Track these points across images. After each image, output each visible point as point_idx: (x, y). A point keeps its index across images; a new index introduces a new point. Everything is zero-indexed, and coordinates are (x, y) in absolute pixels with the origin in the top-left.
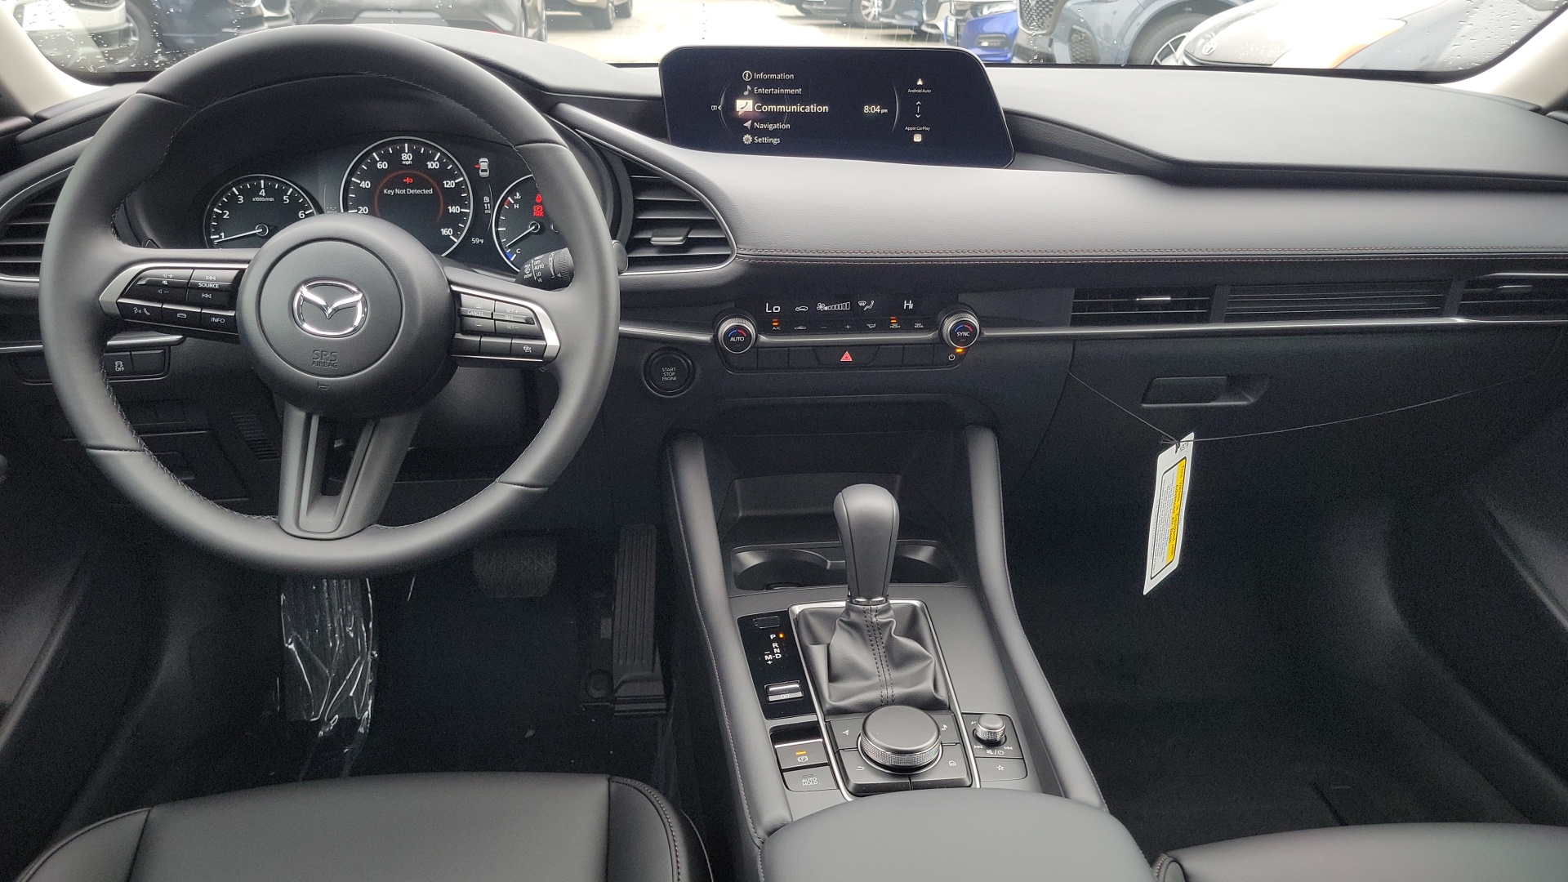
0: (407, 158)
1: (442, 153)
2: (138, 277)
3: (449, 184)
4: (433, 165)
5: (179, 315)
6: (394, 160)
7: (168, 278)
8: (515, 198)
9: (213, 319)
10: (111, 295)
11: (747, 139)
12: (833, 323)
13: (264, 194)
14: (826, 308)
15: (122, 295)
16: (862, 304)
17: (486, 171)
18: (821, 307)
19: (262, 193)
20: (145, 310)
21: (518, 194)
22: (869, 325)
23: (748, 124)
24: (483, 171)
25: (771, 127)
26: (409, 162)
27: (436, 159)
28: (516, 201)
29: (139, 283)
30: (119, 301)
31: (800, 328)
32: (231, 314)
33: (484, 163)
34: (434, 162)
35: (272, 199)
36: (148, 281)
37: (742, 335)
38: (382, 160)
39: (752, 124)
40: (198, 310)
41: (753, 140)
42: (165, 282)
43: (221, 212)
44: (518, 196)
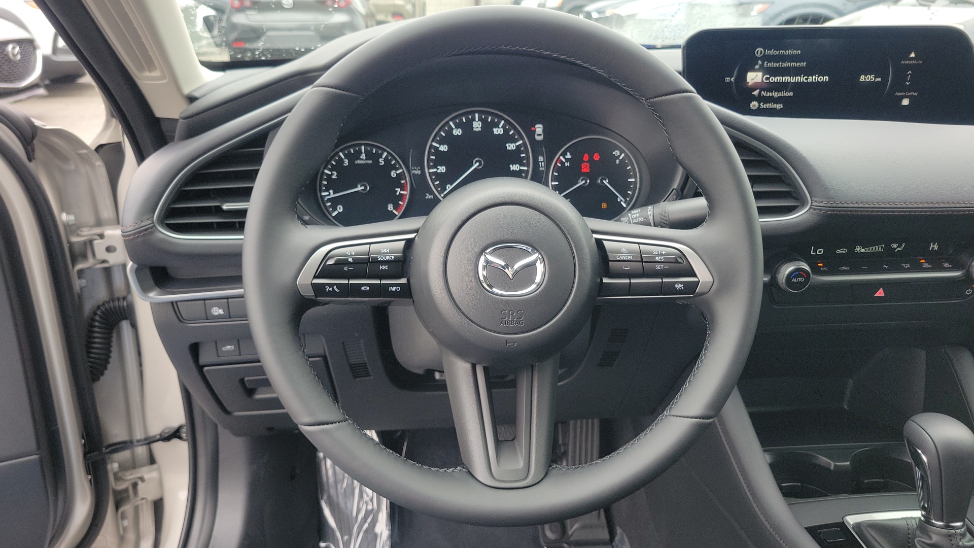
0: (477, 126)
1: (506, 120)
2: (326, 257)
3: (511, 147)
4: (498, 131)
5: (363, 288)
6: (467, 127)
7: (351, 255)
8: (567, 157)
9: (391, 289)
10: (306, 279)
11: (754, 105)
12: (872, 264)
13: (364, 158)
14: (863, 250)
15: (315, 277)
16: (894, 246)
17: (540, 135)
18: (858, 249)
19: (363, 156)
20: (335, 287)
21: (568, 154)
22: (904, 265)
23: (756, 93)
24: (538, 135)
25: (776, 95)
26: (480, 129)
27: (500, 126)
28: (567, 160)
29: (328, 263)
30: (313, 282)
31: (844, 268)
32: (403, 281)
33: (539, 129)
34: (499, 128)
35: (370, 162)
36: (337, 261)
37: (804, 277)
38: (457, 127)
39: (760, 93)
40: (378, 282)
41: (759, 106)
42: (350, 260)
43: (329, 173)
44: (569, 156)
